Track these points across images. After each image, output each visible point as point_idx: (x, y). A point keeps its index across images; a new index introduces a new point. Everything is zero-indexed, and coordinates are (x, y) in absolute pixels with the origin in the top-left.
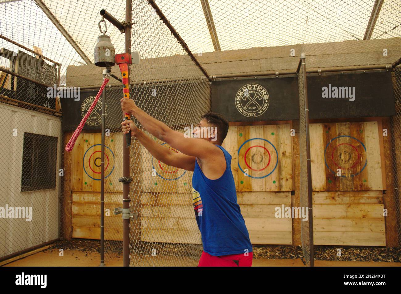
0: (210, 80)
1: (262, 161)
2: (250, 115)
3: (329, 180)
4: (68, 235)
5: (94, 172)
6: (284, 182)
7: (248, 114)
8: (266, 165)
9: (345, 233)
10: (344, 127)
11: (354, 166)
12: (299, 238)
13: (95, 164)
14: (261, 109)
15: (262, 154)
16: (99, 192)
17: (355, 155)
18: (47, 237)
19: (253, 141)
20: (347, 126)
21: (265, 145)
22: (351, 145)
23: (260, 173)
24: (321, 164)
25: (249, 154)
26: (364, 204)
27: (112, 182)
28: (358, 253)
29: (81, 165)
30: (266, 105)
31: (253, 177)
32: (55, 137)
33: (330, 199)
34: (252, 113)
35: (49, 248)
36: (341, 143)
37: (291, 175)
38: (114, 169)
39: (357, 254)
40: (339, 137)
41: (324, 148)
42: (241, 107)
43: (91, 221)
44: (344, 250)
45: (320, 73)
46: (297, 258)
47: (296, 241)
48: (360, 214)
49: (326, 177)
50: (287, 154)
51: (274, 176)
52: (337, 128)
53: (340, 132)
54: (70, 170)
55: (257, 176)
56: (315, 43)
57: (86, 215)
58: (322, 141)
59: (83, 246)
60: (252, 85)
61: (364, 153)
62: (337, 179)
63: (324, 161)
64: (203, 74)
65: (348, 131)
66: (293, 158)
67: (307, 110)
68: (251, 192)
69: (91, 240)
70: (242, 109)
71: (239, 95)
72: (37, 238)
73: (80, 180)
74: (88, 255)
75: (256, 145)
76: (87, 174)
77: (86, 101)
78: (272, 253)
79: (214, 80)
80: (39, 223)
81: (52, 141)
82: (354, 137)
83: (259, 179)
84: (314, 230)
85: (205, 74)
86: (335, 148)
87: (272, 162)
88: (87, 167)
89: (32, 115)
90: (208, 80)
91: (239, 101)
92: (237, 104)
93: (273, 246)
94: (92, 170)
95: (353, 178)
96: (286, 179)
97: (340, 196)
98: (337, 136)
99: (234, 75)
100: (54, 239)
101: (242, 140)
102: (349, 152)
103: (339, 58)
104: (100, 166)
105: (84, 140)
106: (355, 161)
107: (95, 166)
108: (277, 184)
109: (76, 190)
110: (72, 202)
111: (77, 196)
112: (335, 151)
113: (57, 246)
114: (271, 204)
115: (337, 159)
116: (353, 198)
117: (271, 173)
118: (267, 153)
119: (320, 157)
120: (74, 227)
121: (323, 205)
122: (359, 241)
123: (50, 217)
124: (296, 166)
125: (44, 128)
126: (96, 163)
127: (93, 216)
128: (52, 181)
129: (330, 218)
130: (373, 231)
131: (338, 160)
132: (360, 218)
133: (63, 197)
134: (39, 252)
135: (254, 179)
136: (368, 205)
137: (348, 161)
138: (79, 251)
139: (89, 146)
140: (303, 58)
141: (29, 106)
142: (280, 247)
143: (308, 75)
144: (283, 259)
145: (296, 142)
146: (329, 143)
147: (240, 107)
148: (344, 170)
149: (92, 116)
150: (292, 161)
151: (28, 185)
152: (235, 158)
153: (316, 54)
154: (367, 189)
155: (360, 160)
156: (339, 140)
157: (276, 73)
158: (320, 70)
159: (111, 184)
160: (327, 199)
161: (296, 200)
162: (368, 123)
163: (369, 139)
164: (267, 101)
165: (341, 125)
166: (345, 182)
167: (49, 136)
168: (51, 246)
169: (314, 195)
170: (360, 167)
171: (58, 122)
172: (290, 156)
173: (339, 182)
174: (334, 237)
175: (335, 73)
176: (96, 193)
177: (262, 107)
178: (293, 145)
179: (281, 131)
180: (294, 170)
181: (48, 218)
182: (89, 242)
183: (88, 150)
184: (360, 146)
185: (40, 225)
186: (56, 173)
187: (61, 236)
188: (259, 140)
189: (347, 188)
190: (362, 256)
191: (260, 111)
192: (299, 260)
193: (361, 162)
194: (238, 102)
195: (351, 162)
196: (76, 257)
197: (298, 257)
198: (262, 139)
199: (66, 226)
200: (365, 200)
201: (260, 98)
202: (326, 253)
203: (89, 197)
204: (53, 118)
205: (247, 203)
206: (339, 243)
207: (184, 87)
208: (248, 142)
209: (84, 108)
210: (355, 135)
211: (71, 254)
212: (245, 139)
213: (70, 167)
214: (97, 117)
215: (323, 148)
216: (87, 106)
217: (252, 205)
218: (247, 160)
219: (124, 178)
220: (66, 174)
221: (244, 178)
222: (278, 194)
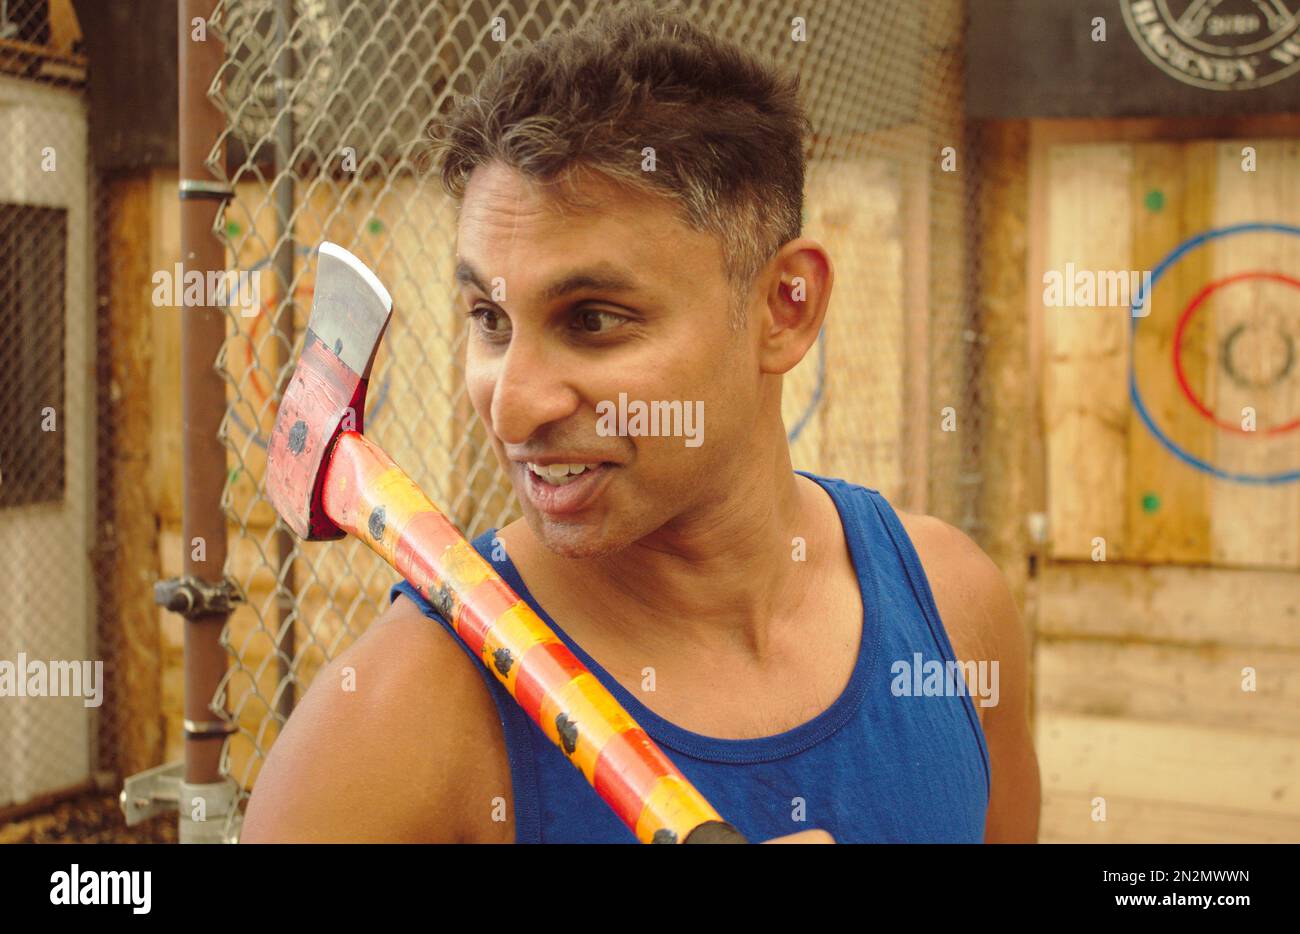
1: (1285, 373)
2: (1215, 71)
7: (1202, 64)
14: (1295, 30)
15: (1293, 325)
18: (19, 777)
19: (1233, 239)
23: (1270, 454)
25: (1202, 326)
31: (1222, 475)
32: (47, 209)
34: (1234, 58)
42: (1160, 19)
55: (1251, 469)
68: (1207, 566)
70: (1168, 32)
75: (1249, 267)
76: (236, 420)
81: (30, 229)
83: (1265, 492)
88: (238, 385)
92: (1133, 1)
101: (1163, 234)
120: (175, 722)
128: (43, 464)
133: (112, 554)
135: (1227, 485)
139: (250, 261)
147: (1151, 24)
152: (1108, 349)
167: (13, 207)
168: (38, 829)
171: (66, 119)
187: (103, 768)
188: (1274, 235)
191: (1288, 46)
198: (1291, 230)
199: (132, 715)
205: (1180, 632)
208: (1199, 250)
212: (1182, 227)
217: (1209, 649)
218: (1187, 362)
219: (188, 585)
220: (124, 421)
221: (1170, 478)
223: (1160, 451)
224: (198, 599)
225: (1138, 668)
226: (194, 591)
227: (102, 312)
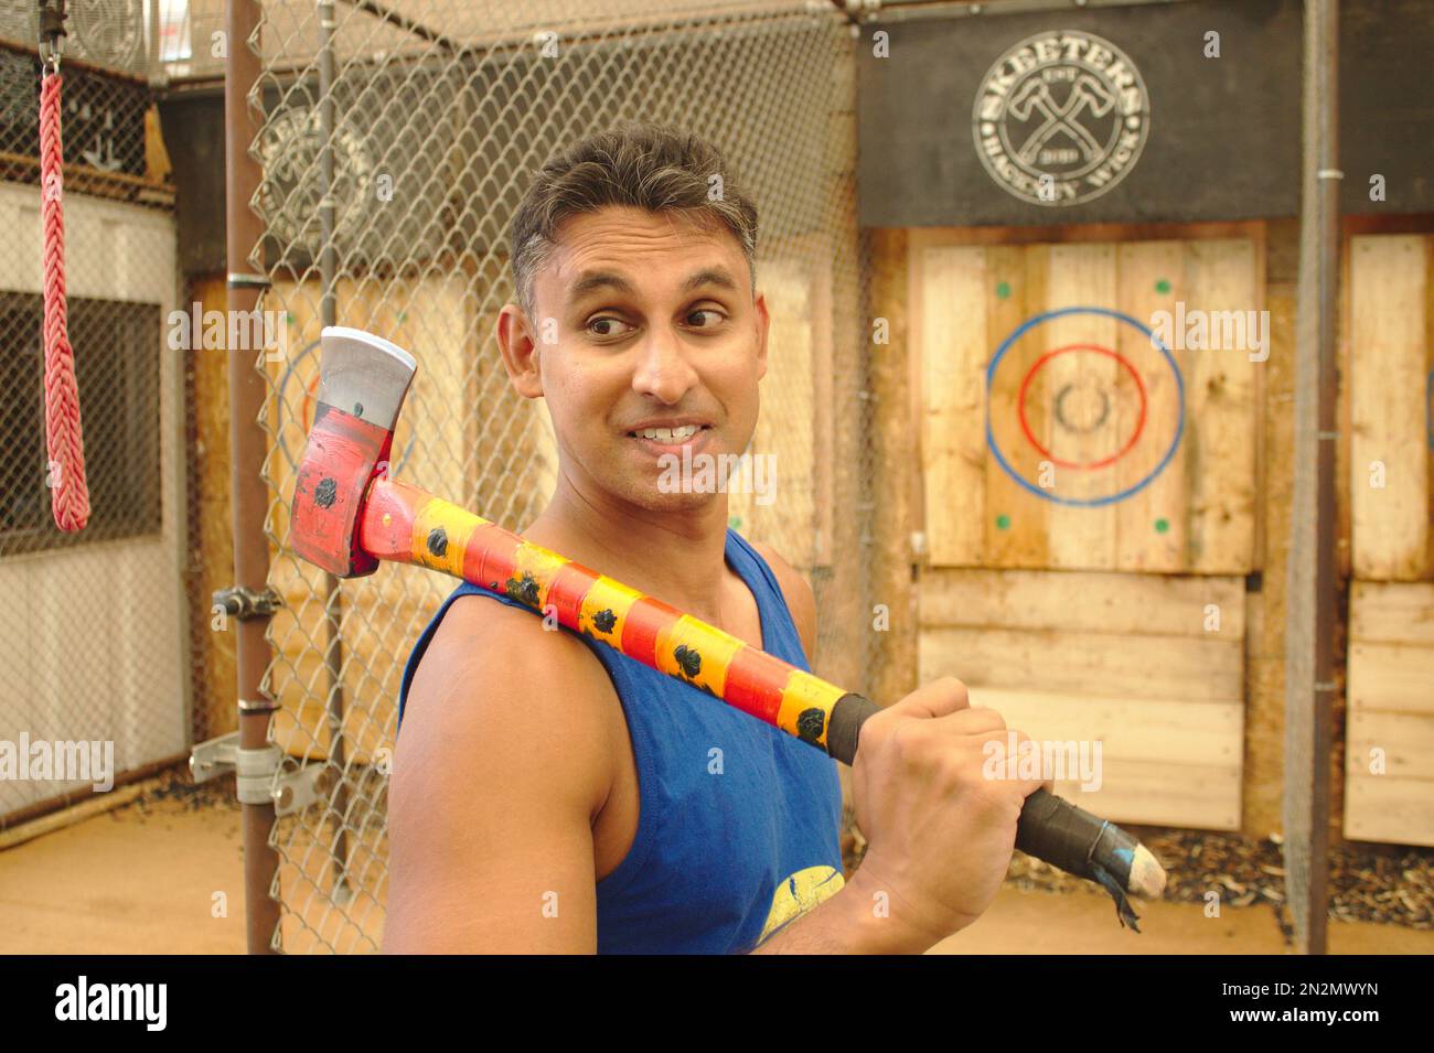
0: (852, 19)
1: (1102, 421)
6: (1208, 530)
7: (1038, 186)
8: (1124, 442)
12: (1276, 803)
14: (1105, 162)
15: (1108, 385)
19: (1061, 320)
21: (1120, 341)
23: (1093, 482)
24: (1406, 441)
25: (1040, 387)
30: (1129, 141)
31: (1055, 501)
32: (144, 305)
34: (1060, 181)
35: (140, 799)
37: (1245, 493)
41: (1427, 362)
42: (1004, 152)
46: (1253, 903)
47: (1260, 811)
49: (1429, 512)
50: (1232, 389)
51: (1161, 497)
55: (1079, 494)
58: (1418, 328)
60: (1060, 39)
63: (1423, 430)
66: (1261, 409)
67: (1332, 174)
68: (1046, 569)
70: (1010, 161)
71: (991, 93)
75: (1074, 340)
79: (874, 16)
80: (87, 692)
81: (130, 321)
83: (1088, 512)
84: (1351, 766)
87: (1155, 427)
88: (294, 441)
89: (24, 208)
90: (842, 19)
91: (996, 123)
92: (984, 137)
96: (1219, 513)
100: (163, 755)
101: (1010, 316)
108: (1174, 534)
113: (174, 786)
114: (1143, 633)
117: (1147, 482)
118: (1131, 385)
119: (1402, 411)
121: (1404, 651)
123: (141, 663)
124: (1273, 451)
133: (200, 575)
134: (94, 816)
135: (1062, 508)
139: (303, 343)
142: (1179, 838)
144: (1185, 905)
147: (997, 155)
150: (1256, 427)
152: (971, 402)
160: (1424, 618)
161: (1266, 618)
164: (1133, 122)
167: (117, 303)
168: (147, 789)
169: (1361, 595)
171: (158, 235)
172: (1245, 398)
177: (1111, 155)
179: (1204, 272)
180: (1266, 470)
181: (134, 664)
183: (294, 364)
185: (95, 699)
186: (159, 468)
188: (1092, 316)
191: (1100, 173)
192: (1264, 914)
194: (988, 129)
197: (1260, 899)
198: (1107, 313)
201: (1101, 102)
202: (1407, 883)
204: (133, 215)
205: (1026, 620)
208: (1036, 328)
212: (1024, 311)
213: (226, 439)
215: (1420, 362)
217: (1048, 633)
218: (1029, 412)
219: (239, 594)
220: (208, 471)
221: (1016, 502)
222: (1178, 584)
223: (1011, 484)
224: (247, 604)
225: (995, 647)
226: (243, 598)
227: (189, 385)
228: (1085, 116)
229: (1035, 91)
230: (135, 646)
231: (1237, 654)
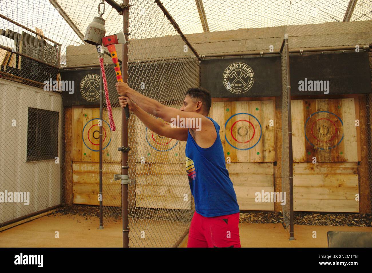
0: (199, 59)
1: (247, 134)
2: (236, 91)
3: (308, 152)
4: (70, 201)
5: (93, 144)
6: (267, 154)
7: (234, 90)
8: (251, 138)
9: (322, 200)
10: (323, 104)
11: (332, 139)
13: (94, 137)
14: (247, 86)
15: (247, 127)
16: (97, 162)
17: (333, 129)
18: (50, 203)
19: (239, 115)
20: (326, 102)
21: (249, 119)
22: (329, 120)
23: (245, 146)
24: (301, 137)
25: (235, 128)
26: (340, 174)
27: (109, 153)
28: (334, 218)
29: (81, 138)
30: (251, 82)
31: (238, 149)
32: (56, 112)
33: (309, 169)
34: (239, 89)
35: (53, 213)
36: (320, 118)
38: (111, 140)
39: (333, 220)
40: (318, 113)
41: (305, 122)
43: (90, 188)
44: (321, 216)
45: (302, 53)
46: (278, 223)
47: (278, 207)
48: (336, 183)
49: (306, 149)
50: (270, 128)
51: (258, 148)
52: (316, 104)
53: (320, 108)
54: (71, 142)
55: (242, 148)
56: (297, 24)
57: (85, 183)
58: (303, 116)
59: (83, 211)
60: (238, 64)
61: (342, 127)
62: (316, 151)
63: (304, 135)
64: (193, 54)
65: (327, 107)
66: (275, 131)
67: (289, 87)
68: (237, 162)
69: (90, 206)
71: (226, 73)
72: (41, 203)
73: (80, 152)
74: (88, 219)
75: (241, 119)
76: (86, 145)
77: (85, 78)
78: (255, 218)
79: (204, 59)
80: (43, 190)
81: (54, 115)
82: (332, 112)
83: (245, 151)
84: (294, 197)
85: (195, 53)
86: (315, 123)
87: (256, 135)
88: (86, 140)
89: (35, 92)
90: (197, 59)
91: (227, 79)
93: (256, 212)
94: (91, 142)
95: (330, 150)
96: (269, 151)
97: (319, 167)
98: (317, 112)
99: (222, 54)
100: (57, 204)
101: (229, 115)
102: (328, 126)
103: (320, 39)
104: (98, 138)
105: (83, 115)
106: (333, 135)
107: (94, 139)
108: (260, 155)
109: (76, 161)
110: (73, 172)
111: (77, 166)
112: (314, 125)
113: (59, 211)
114: (255, 174)
115: (316, 132)
116: (330, 169)
117: (255, 145)
118: (252, 127)
119: (300, 131)
120: (75, 194)
121: (302, 175)
122: (335, 207)
123: (53, 185)
124: (278, 139)
125: (47, 103)
126: (94, 135)
127: (92, 184)
128: (55, 152)
129: (309, 187)
130: (348, 199)
131: (317, 134)
132: (336, 187)
133: (65, 167)
134: (44, 216)
135: (239, 150)
136: (343, 175)
137: (326, 134)
138: (80, 215)
139: (88, 120)
140: (286, 38)
141: (33, 83)
142: (263, 213)
143: (290, 54)
144: (265, 224)
145: (279, 117)
146: (309, 118)
147: (227, 85)
148: (323, 143)
149: (90, 92)
150: (275, 135)
151: (33, 156)
152: (222, 131)
153: (298, 35)
154: (343, 160)
155: (338, 134)
156: (318, 115)
157: (261, 53)
158: (301, 50)
159: (108, 154)
160: (306, 169)
161: (277, 170)
162: (345, 99)
163: (346, 114)
164: (252, 79)
165: (320, 101)
166: (323, 155)
167: (51, 111)
168: (54, 211)
169: (295, 165)
170: (337, 140)
171: (59, 98)
172: (272, 129)
173: (318, 154)
174: (312, 204)
175: (315, 53)
176: (95, 163)
177: (248, 85)
178: (275, 119)
179: (264, 106)
180: (277, 142)
181: (52, 185)
182: (89, 207)
183: (86, 124)
184: (338, 121)
185: (44, 192)
186: (57, 145)
187: (63, 202)
188: (244, 114)
189: (325, 159)
190: (337, 222)
191: (246, 88)
192: (280, 224)
193: (338, 136)
194: (225, 80)
195: (329, 135)
196: (78, 221)
197: (279, 222)
198: (247, 114)
199: (68, 193)
200: (341, 171)
201: (246, 75)
202: (305, 218)
203: (88, 167)
204: (55, 94)
205: (233, 172)
206: (316, 209)
207: (176, 65)
208: (234, 117)
209: (83, 85)
210: (333, 111)
211: (73, 218)
212: (232, 114)
213: (71, 140)
214: (95, 93)
215: (303, 122)
216: (86, 83)
217: (237, 174)
218: (233, 133)
219: (123, 147)
220: (67, 146)
221: (231, 150)
222: (261, 164)
223: (230, 146)
224: (125, 149)
227: (64, 129)
228: (243, 78)
229: (234, 73)
230: (52, 181)
231: (272, 177)
